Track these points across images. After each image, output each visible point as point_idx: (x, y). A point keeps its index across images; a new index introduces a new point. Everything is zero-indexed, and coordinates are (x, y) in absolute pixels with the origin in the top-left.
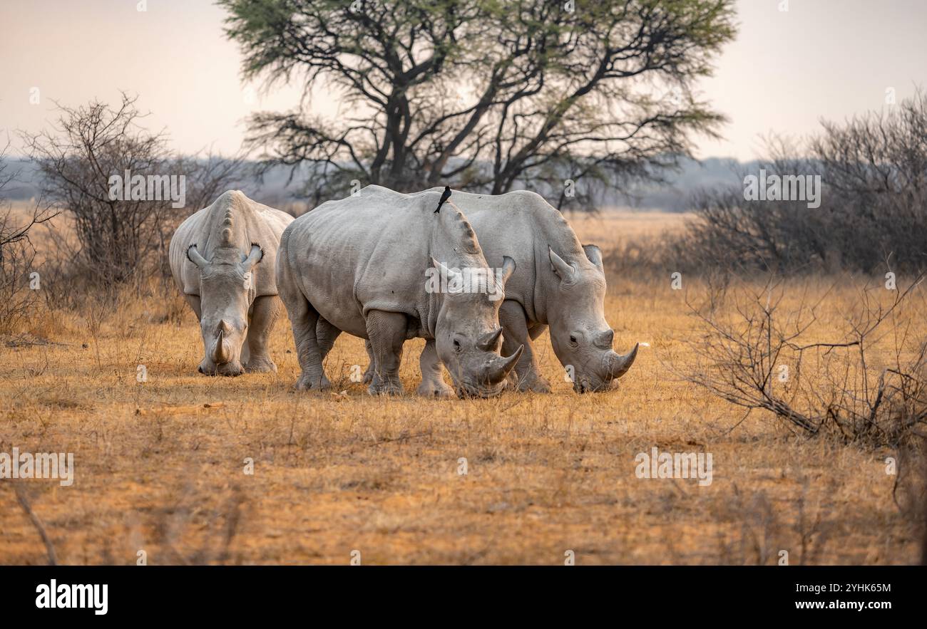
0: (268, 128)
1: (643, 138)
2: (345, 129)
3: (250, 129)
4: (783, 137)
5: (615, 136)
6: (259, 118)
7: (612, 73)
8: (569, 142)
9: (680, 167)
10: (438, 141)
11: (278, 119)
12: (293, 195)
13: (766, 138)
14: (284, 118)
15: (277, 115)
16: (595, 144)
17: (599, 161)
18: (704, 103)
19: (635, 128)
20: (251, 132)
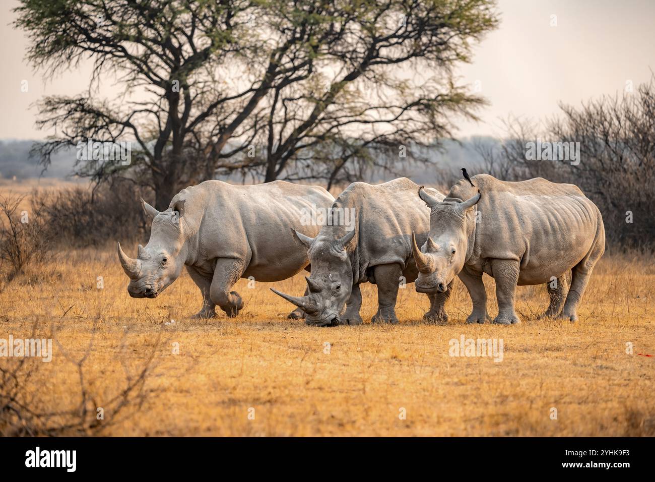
0: (58, 111)
1: (407, 120)
2: (131, 112)
3: (41, 112)
4: (521, 120)
5: (383, 118)
6: (50, 101)
7: (378, 59)
8: (339, 125)
9: (442, 148)
10: (222, 123)
11: (68, 102)
12: (77, 174)
13: (506, 120)
14: (73, 102)
15: (66, 99)
16: (363, 126)
17: (367, 143)
18: (463, 87)
19: (400, 110)
20: (42, 114)
